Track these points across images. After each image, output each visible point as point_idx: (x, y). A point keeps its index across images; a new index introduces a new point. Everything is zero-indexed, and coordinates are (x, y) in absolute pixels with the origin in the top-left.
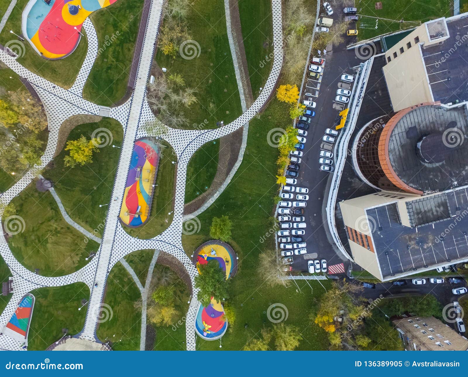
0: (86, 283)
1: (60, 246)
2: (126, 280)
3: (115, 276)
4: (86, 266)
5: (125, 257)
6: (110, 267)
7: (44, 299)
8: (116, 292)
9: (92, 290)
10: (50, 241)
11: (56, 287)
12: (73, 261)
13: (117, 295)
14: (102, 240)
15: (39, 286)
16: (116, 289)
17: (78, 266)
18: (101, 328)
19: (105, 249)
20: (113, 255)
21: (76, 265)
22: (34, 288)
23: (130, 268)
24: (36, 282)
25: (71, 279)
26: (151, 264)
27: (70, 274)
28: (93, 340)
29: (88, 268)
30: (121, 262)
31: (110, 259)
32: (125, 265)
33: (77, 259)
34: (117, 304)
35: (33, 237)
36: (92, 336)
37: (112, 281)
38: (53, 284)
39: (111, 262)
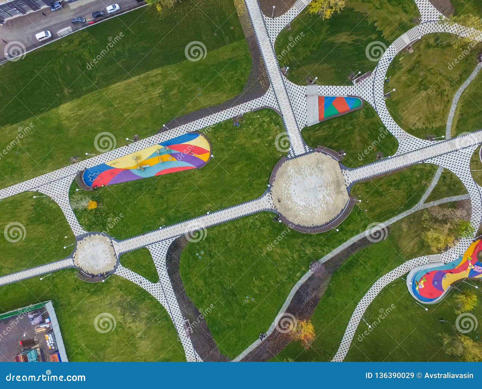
0: (399, 147)
1: (427, 104)
2: (424, 182)
3: (422, 170)
4: (416, 138)
5: (445, 169)
6: (428, 160)
7: (364, 117)
8: (407, 179)
9: (395, 157)
10: (429, 91)
11: (381, 122)
12: (416, 124)
13: (405, 183)
14: (451, 139)
15: (373, 105)
16: (410, 178)
17: (413, 131)
18: (363, 185)
19: (443, 147)
20: (442, 157)
21: (413, 129)
22: (370, 101)
23: (438, 180)
24: (377, 100)
25: (396, 131)
26: (451, 197)
27: (401, 127)
28: (347, 184)
29: (415, 141)
30: (439, 168)
31: (436, 157)
32: (438, 174)
33: (419, 125)
34: (396, 188)
35: (422, 73)
36: (351, 181)
37: (415, 170)
38: (383, 117)
39: (433, 159)
